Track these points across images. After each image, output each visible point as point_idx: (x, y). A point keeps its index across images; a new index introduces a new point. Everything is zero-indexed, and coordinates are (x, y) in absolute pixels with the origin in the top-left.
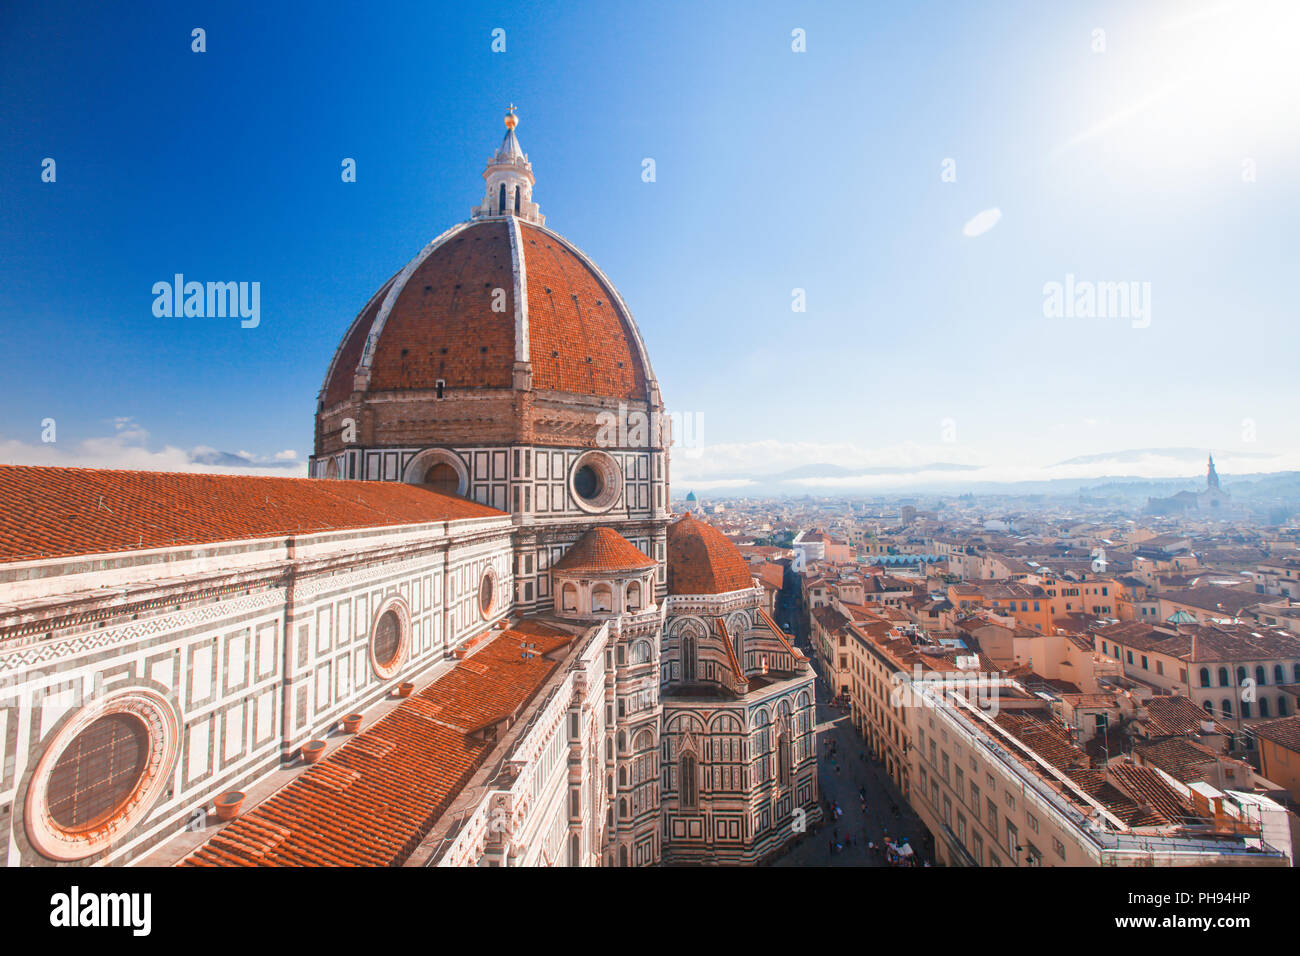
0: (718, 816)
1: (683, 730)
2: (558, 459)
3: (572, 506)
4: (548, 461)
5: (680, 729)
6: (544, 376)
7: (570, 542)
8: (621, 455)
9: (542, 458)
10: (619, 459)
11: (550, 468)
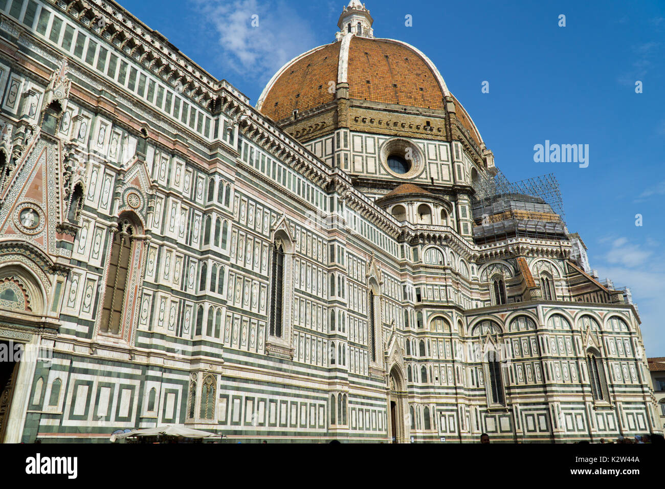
0: (526, 410)
1: (485, 334)
2: (370, 142)
3: (383, 171)
4: (362, 141)
5: (482, 334)
6: (359, 93)
7: (382, 194)
8: (424, 143)
9: (358, 140)
10: (421, 146)
11: (364, 146)
